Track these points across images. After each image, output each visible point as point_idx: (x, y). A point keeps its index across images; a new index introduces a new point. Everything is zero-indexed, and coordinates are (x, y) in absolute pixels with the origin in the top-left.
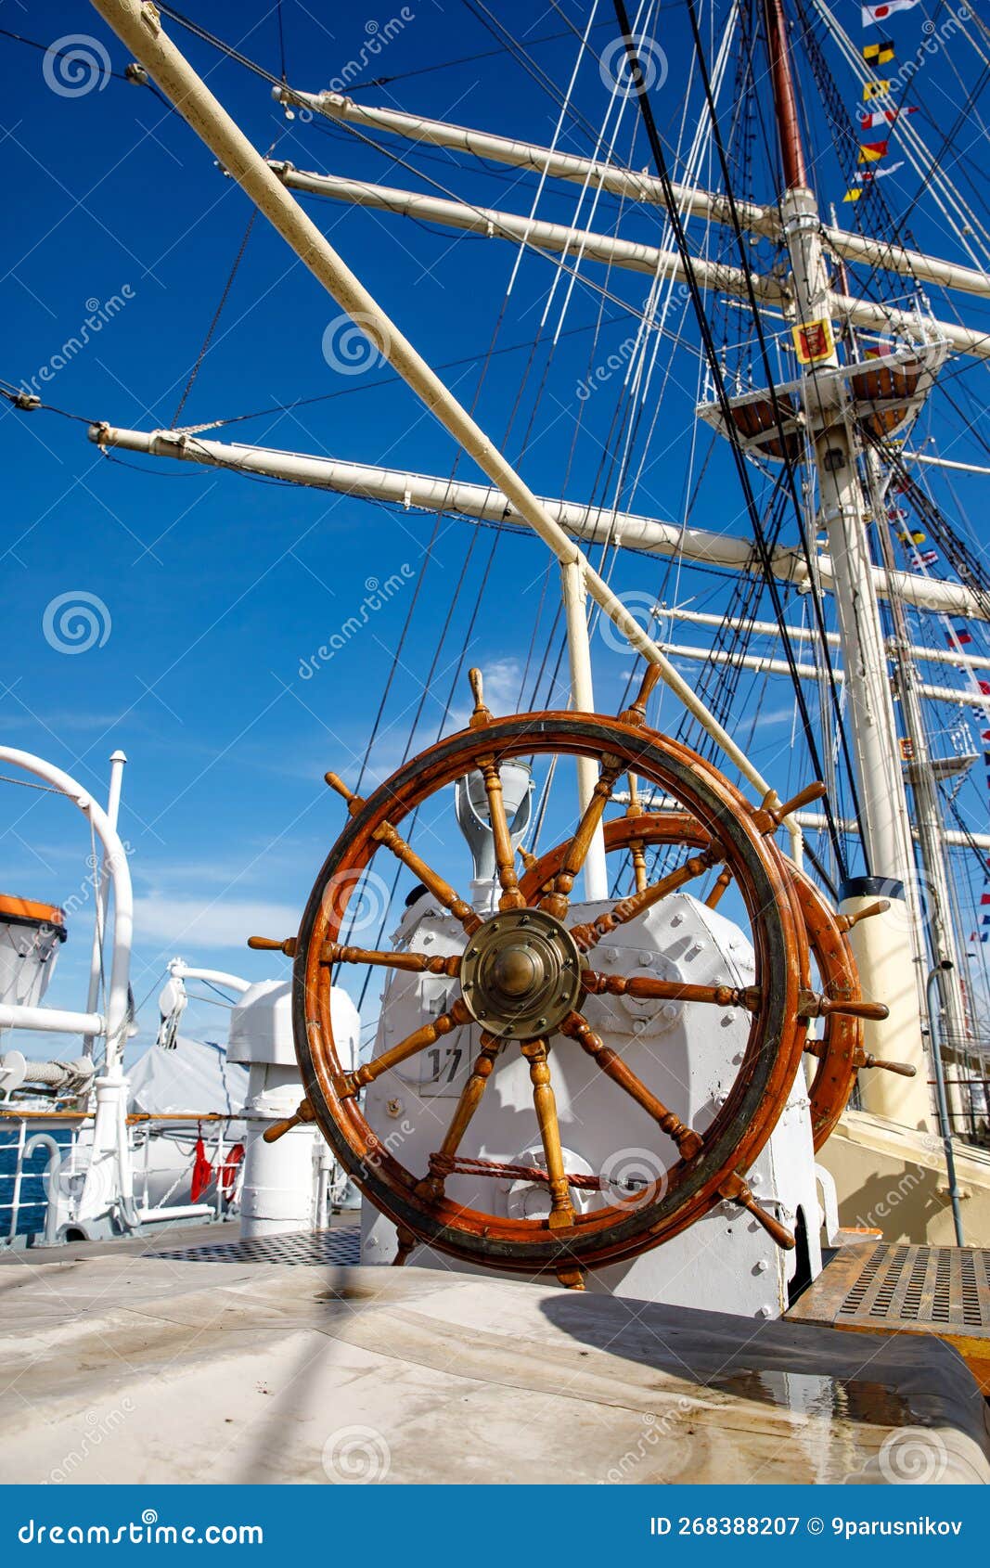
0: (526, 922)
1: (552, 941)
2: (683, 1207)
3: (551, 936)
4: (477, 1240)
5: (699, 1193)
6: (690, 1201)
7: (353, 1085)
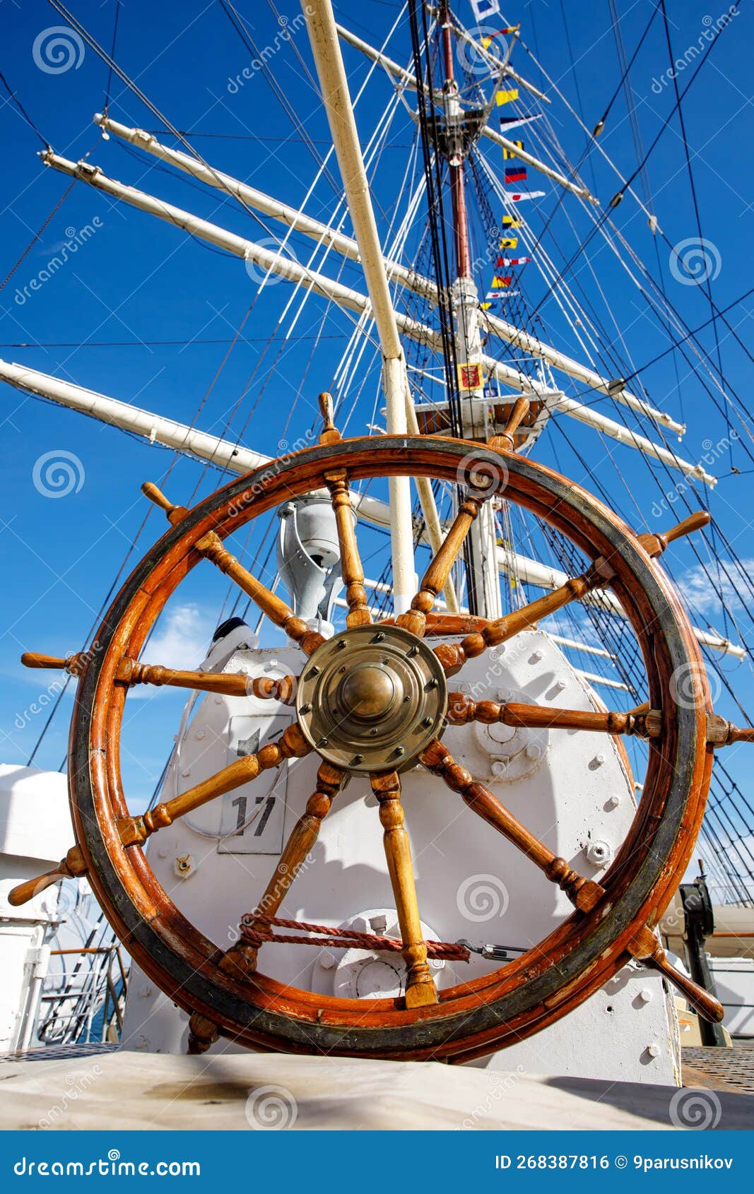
0: (381, 639)
1: (412, 660)
2: (588, 971)
3: (413, 654)
4: (307, 1027)
5: (607, 953)
6: (596, 963)
7: (144, 829)
